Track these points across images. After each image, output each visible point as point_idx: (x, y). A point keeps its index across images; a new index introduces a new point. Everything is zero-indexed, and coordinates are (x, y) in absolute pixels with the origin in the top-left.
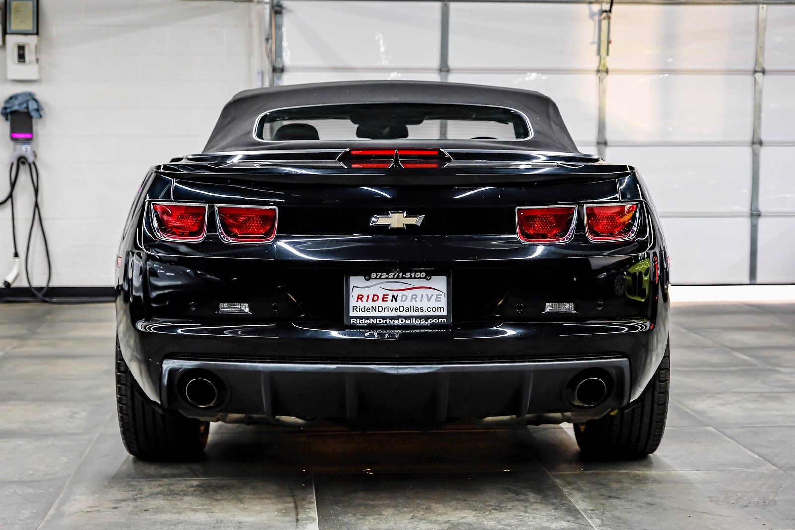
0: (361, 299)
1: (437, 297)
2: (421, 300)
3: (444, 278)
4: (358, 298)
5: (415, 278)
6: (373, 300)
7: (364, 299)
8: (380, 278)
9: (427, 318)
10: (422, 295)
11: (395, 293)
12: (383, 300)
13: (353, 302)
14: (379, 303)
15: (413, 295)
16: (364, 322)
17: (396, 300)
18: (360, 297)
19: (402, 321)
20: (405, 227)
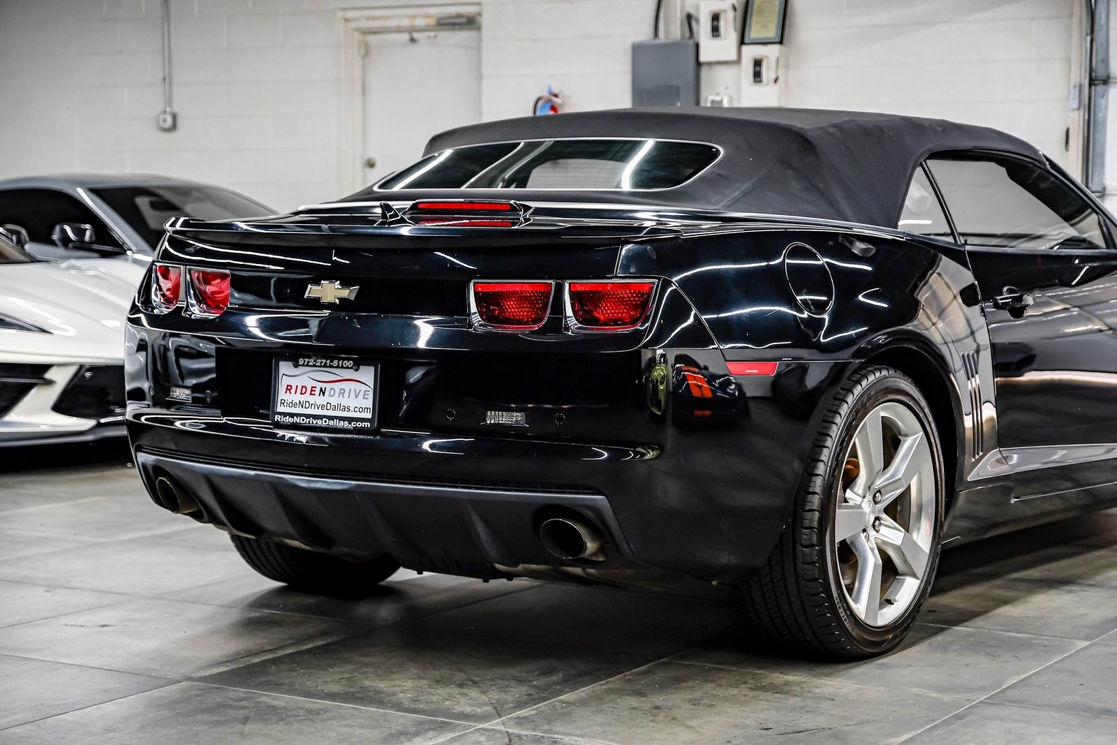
0: (290, 390)
1: (365, 394)
2: (349, 397)
3: (372, 369)
4: (287, 389)
5: (342, 367)
6: (301, 393)
7: (293, 391)
8: (307, 365)
9: (350, 420)
10: (350, 390)
11: (323, 386)
13: (282, 394)
14: (307, 397)
15: (341, 389)
16: (288, 420)
17: (324, 395)
18: (289, 388)
19: (326, 421)
20: (337, 301)
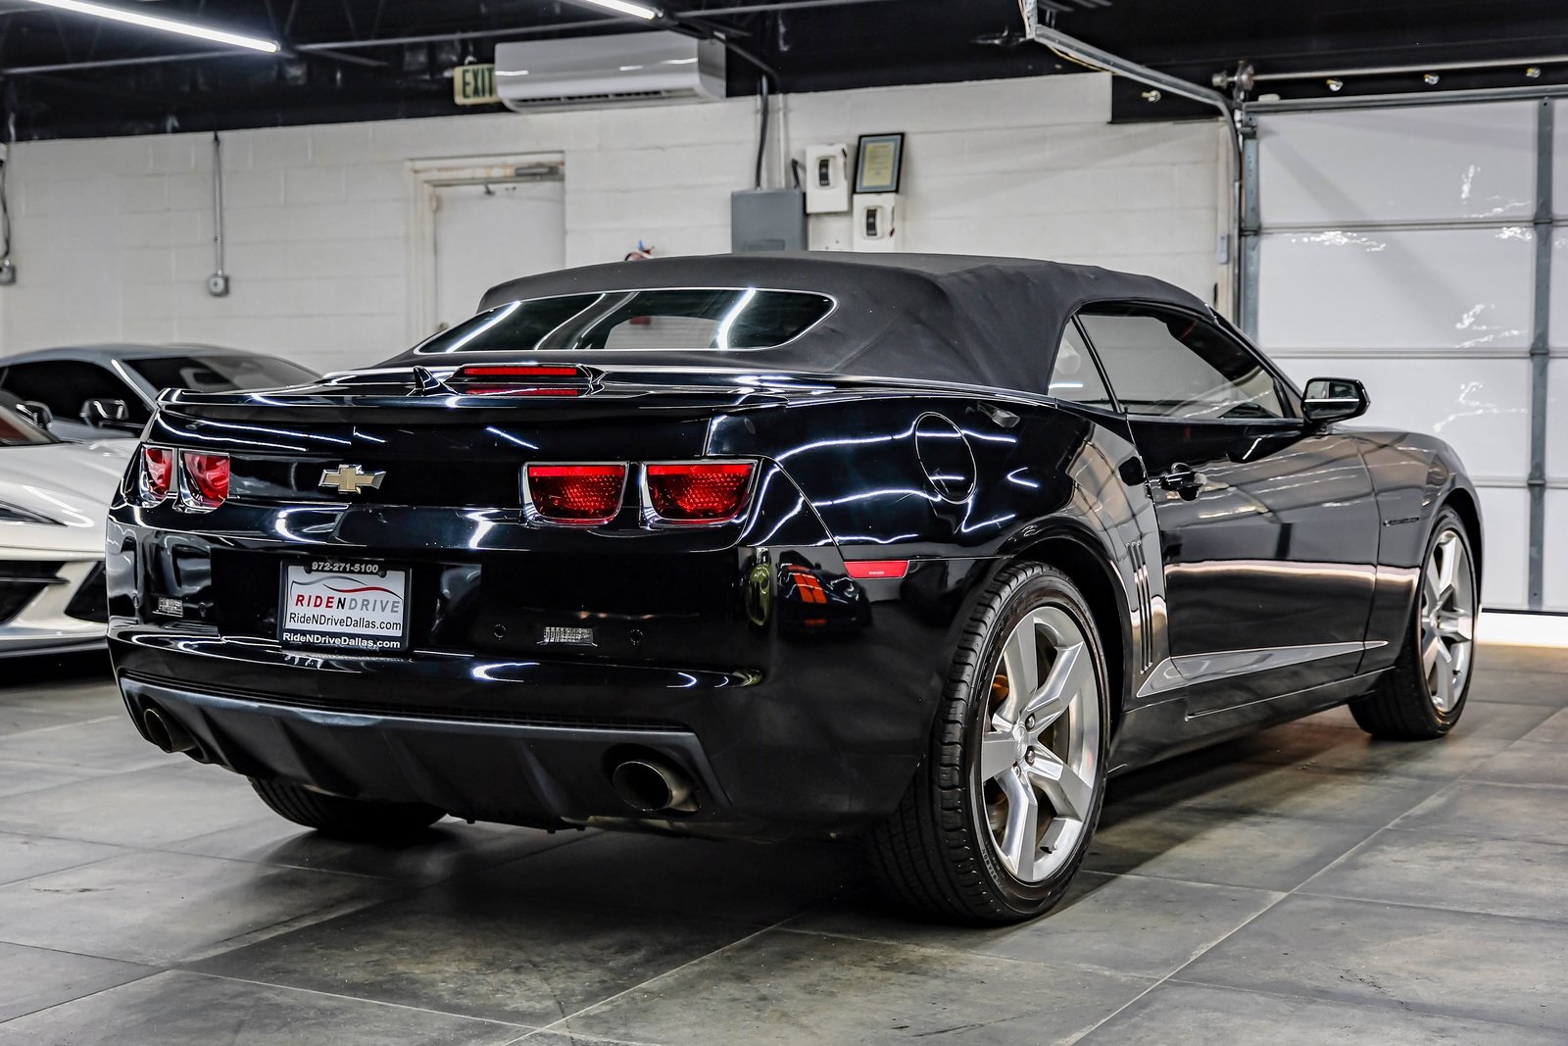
0: (301, 601)
1: (393, 606)
2: (374, 610)
3: (402, 574)
4: (298, 600)
5: (365, 573)
6: (315, 606)
7: (305, 602)
8: (322, 571)
9: (375, 638)
10: (376, 601)
11: (342, 596)
12: (327, 606)
13: (291, 607)
14: (322, 610)
15: (364, 600)
16: (299, 639)
17: (343, 607)
18: (300, 598)
19: (345, 641)
20: (359, 490)
